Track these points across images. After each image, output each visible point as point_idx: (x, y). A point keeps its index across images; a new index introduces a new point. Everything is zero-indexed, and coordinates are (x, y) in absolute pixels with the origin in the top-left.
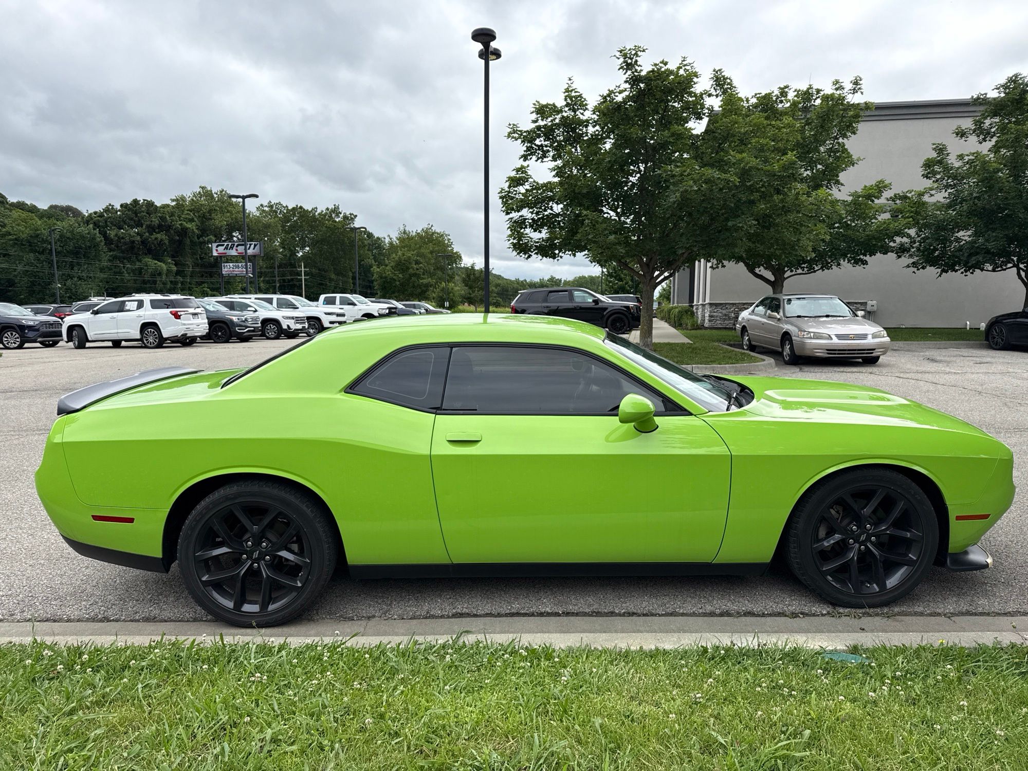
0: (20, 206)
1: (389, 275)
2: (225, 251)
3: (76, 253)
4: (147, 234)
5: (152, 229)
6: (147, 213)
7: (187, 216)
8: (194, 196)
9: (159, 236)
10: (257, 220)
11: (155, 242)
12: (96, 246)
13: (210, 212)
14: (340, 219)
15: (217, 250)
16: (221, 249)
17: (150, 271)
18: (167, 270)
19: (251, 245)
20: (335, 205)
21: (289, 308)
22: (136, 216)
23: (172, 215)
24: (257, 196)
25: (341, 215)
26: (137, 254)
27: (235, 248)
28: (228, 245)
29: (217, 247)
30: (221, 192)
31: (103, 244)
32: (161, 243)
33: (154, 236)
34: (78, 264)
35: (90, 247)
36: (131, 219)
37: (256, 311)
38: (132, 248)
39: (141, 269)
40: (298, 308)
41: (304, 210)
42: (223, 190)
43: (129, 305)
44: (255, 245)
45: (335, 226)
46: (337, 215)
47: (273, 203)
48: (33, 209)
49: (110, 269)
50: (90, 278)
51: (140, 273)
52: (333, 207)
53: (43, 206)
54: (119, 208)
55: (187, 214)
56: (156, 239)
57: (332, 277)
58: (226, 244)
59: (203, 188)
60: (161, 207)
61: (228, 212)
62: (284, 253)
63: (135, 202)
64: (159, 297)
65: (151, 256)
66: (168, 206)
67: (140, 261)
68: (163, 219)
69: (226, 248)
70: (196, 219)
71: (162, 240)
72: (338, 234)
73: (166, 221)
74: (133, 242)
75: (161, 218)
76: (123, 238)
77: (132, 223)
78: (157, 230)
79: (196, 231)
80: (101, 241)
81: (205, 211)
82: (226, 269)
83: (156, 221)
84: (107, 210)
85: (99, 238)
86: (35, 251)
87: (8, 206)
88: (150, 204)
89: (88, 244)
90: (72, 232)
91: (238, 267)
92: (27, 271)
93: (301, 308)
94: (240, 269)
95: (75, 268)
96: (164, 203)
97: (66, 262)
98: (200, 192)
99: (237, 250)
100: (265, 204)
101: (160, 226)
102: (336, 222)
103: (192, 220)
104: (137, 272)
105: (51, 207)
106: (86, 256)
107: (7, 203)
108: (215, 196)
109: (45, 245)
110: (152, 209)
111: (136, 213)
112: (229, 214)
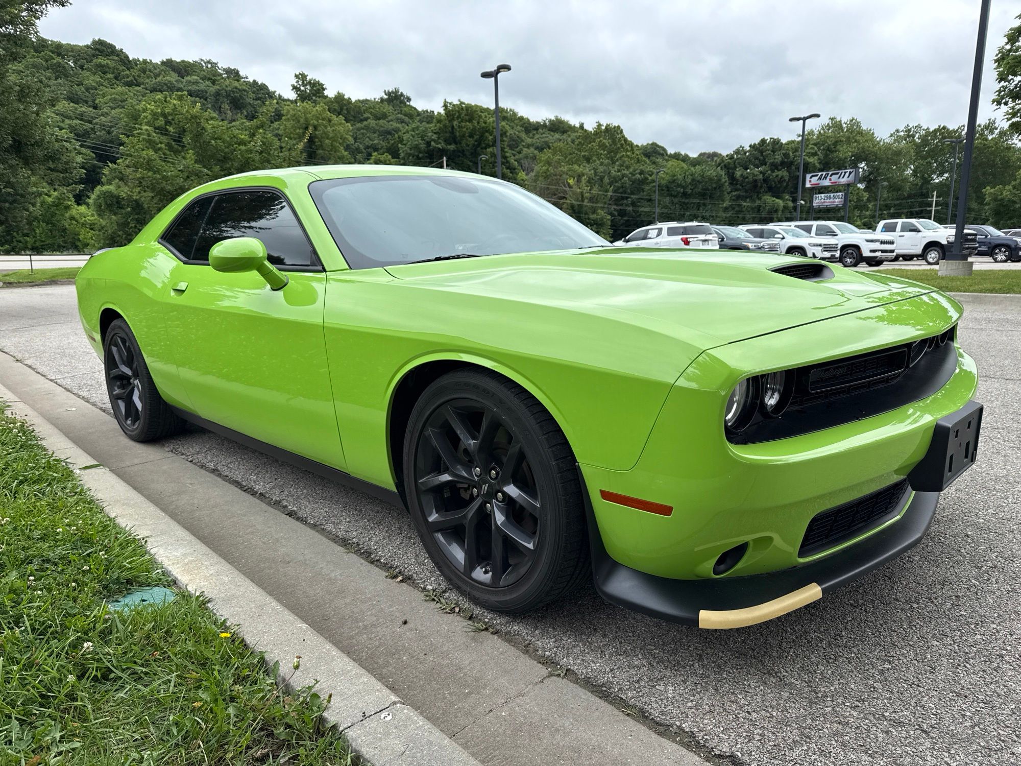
0: (677, 156)
1: (1007, 196)
2: (819, 181)
3: (703, 195)
4: (769, 172)
5: (775, 167)
6: (772, 151)
7: (811, 151)
8: (823, 128)
9: (780, 173)
10: (888, 147)
11: (776, 180)
12: (720, 186)
13: (836, 143)
14: (994, 136)
15: (810, 181)
16: (814, 180)
17: (767, 208)
18: (784, 207)
19: (845, 173)
20: (990, 120)
21: (827, 235)
22: (762, 155)
23: (796, 150)
24: (818, 116)
25: (997, 132)
26: (759, 193)
27: (829, 177)
28: (822, 175)
29: (811, 178)
30: (851, 121)
31: (727, 184)
32: (781, 180)
33: (776, 173)
34: (704, 205)
35: (715, 188)
36: (757, 158)
37: (783, 238)
38: (755, 186)
39: (760, 206)
40: (836, 235)
41: (948, 130)
42: (853, 119)
43: (653, 233)
44: (850, 173)
45: (985, 145)
46: (992, 132)
47: (911, 126)
48: (685, 159)
49: (733, 209)
50: (713, 217)
51: (759, 210)
52: (988, 122)
53: (694, 155)
54: (748, 149)
55: (812, 148)
56: (777, 176)
57: (973, 207)
58: (820, 174)
59: (832, 119)
60: (786, 144)
61: (856, 141)
62: (915, 182)
63: (763, 141)
64: (674, 224)
65: (770, 194)
66: (793, 142)
67: (760, 199)
68: (786, 155)
69: (820, 178)
70: (819, 153)
71: (782, 177)
72: (987, 154)
73: (789, 157)
74: (756, 181)
75: (784, 154)
76: (747, 178)
77: (757, 162)
78: (780, 168)
79: (818, 165)
80: (726, 181)
81: (830, 143)
82: (817, 201)
83: (778, 158)
84: (737, 152)
85: (725, 178)
86: (671, 195)
87: (667, 158)
88: (776, 142)
89: (714, 186)
90: (702, 176)
91: (830, 198)
92: (663, 213)
93: (840, 235)
94: (831, 200)
95: (701, 208)
96: (790, 139)
97: (694, 203)
98: (828, 124)
99: (830, 180)
100: (902, 128)
101: (783, 163)
102: (987, 140)
103: (815, 154)
104: (756, 210)
105: (701, 155)
106: (711, 197)
107: (667, 154)
108: (844, 126)
109: (679, 189)
110: (777, 146)
111: (762, 153)
112: (855, 144)
